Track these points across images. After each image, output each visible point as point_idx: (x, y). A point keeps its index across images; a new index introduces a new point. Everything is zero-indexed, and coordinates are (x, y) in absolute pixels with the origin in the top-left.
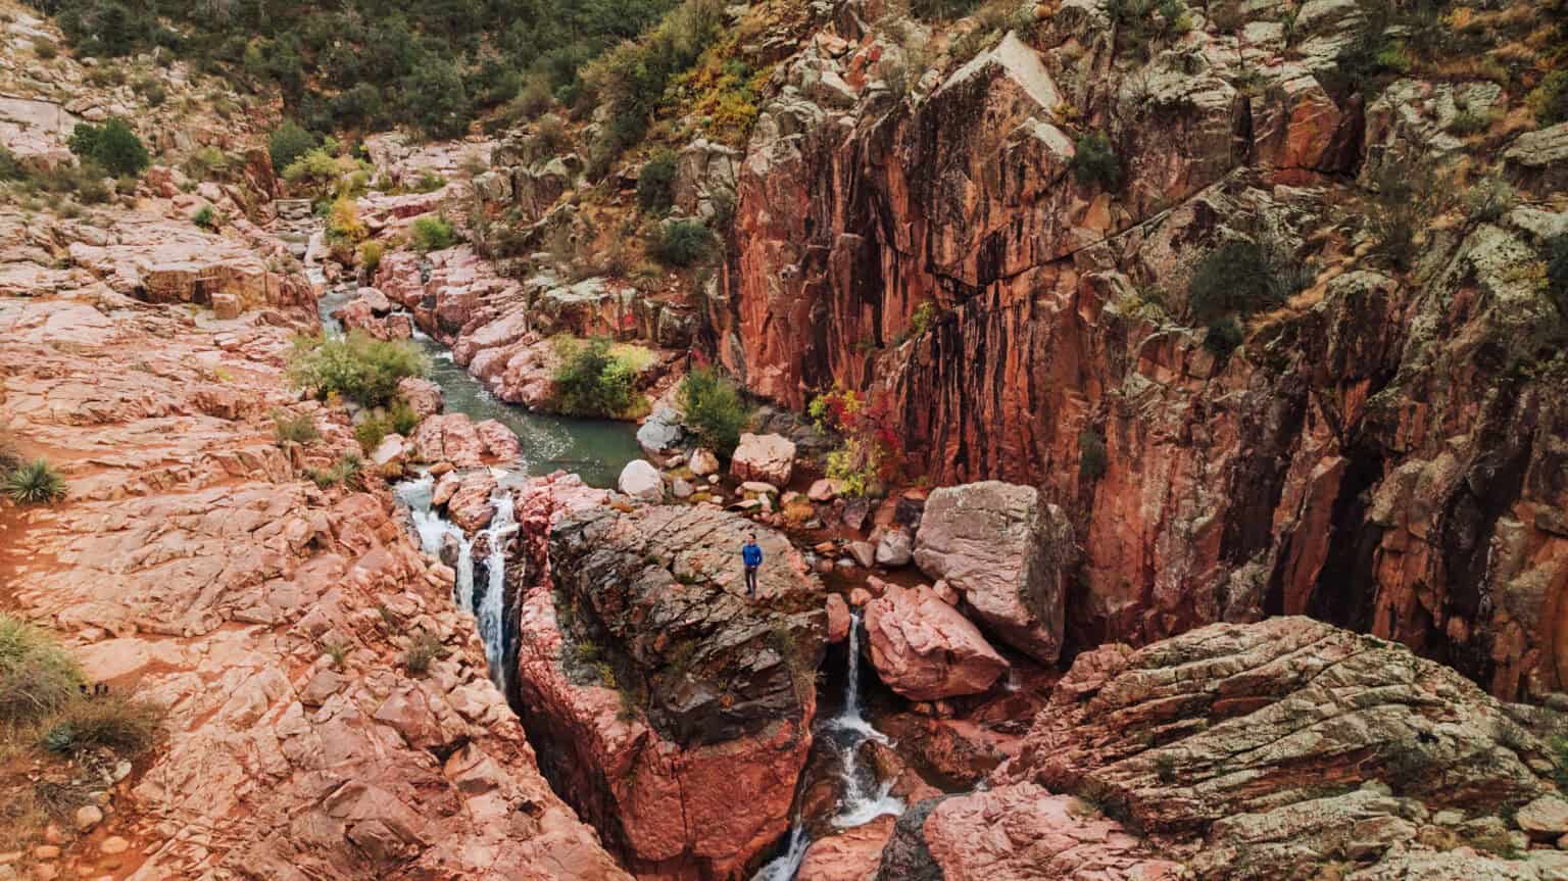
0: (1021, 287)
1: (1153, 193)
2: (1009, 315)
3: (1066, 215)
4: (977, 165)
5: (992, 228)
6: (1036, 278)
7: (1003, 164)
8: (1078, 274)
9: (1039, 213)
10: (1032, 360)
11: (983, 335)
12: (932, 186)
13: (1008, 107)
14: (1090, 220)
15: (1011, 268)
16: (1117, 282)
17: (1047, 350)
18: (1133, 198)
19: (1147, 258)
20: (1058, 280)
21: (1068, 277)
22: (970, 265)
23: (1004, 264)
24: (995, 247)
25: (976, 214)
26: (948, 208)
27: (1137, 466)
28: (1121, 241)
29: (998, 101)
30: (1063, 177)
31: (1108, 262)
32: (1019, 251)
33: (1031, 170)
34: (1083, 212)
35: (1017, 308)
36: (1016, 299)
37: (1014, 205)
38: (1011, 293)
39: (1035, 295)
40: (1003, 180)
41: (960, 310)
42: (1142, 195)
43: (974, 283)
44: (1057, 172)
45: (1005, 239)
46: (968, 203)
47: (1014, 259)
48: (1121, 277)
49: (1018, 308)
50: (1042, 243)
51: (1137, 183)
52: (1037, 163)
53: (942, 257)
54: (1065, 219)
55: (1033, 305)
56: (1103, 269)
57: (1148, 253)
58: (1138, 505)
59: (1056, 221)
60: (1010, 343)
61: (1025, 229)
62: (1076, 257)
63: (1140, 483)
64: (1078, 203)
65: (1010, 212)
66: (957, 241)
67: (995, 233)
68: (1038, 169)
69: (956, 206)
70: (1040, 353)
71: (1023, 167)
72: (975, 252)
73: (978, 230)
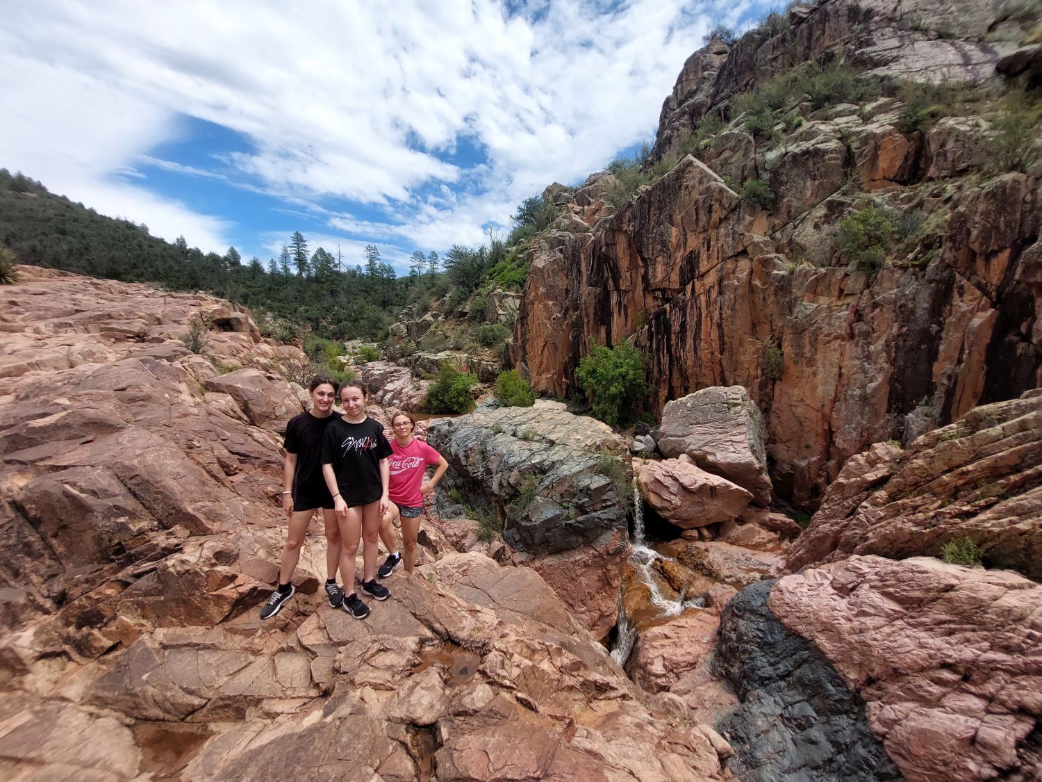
0: (711, 279)
1: (795, 203)
2: (703, 298)
3: (741, 227)
4: (678, 218)
5: (688, 250)
6: (722, 269)
7: (697, 210)
8: (751, 260)
9: (722, 231)
10: (721, 318)
11: (684, 315)
12: (648, 238)
13: (697, 180)
14: (755, 228)
15: (703, 270)
16: (779, 258)
17: (732, 310)
18: (784, 210)
19: (798, 240)
20: (736, 267)
21: (744, 264)
22: (675, 277)
23: (698, 267)
24: (692, 260)
25: (678, 246)
26: (659, 247)
27: (811, 362)
28: (778, 235)
29: (690, 180)
30: (738, 206)
31: (770, 248)
32: (709, 257)
33: (716, 206)
34: (751, 223)
35: (708, 293)
36: (707, 287)
37: (705, 231)
38: (703, 285)
39: (720, 281)
40: (697, 219)
41: (667, 306)
42: (789, 206)
43: (677, 286)
44: (734, 204)
45: (699, 253)
46: (674, 240)
47: (705, 263)
48: (780, 256)
49: (709, 291)
50: (725, 247)
51: (785, 200)
52: (720, 201)
53: (655, 277)
54: (740, 229)
55: (720, 286)
56: (768, 252)
57: (798, 235)
58: (814, 389)
59: (734, 233)
60: (704, 315)
61: (712, 243)
62: (750, 249)
63: (814, 374)
64: (748, 218)
65: (702, 236)
66: (666, 264)
67: (691, 252)
68: (721, 204)
69: (664, 244)
70: (727, 312)
71: (711, 206)
72: (677, 269)
73: (680, 254)
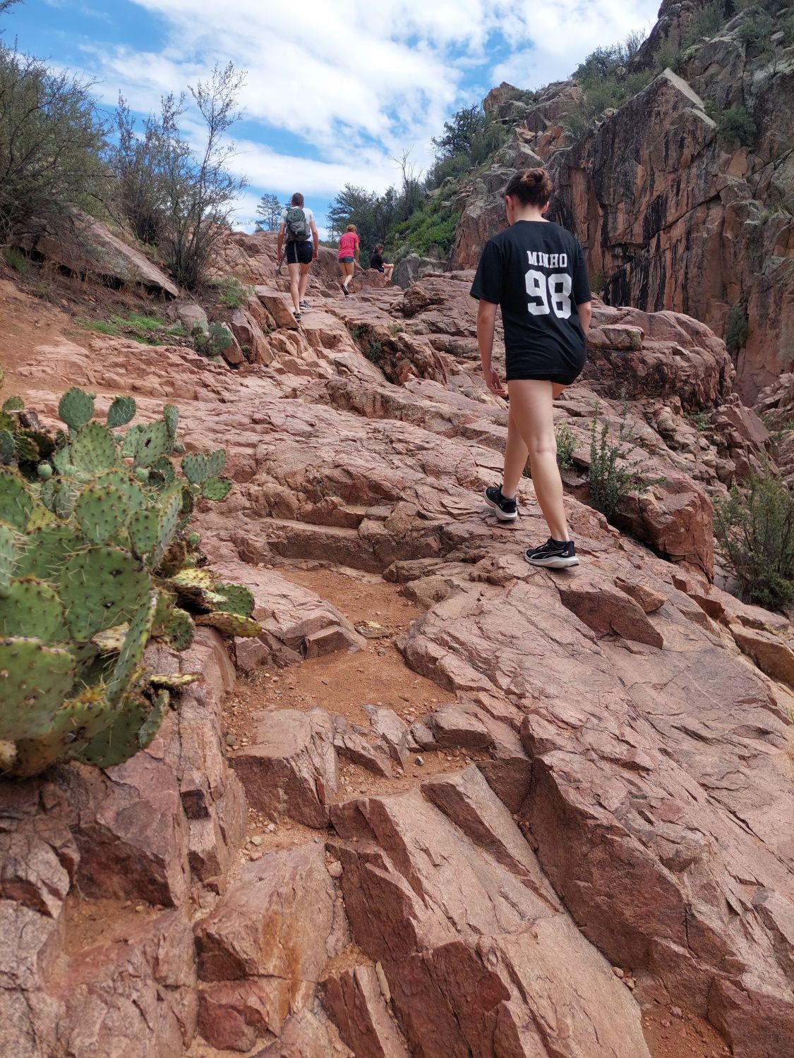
0: (679, 231)
2: (668, 255)
3: (715, 166)
4: (645, 153)
5: (655, 194)
6: (691, 218)
7: (667, 144)
8: (724, 206)
9: (694, 171)
10: (686, 279)
11: (646, 277)
12: (609, 179)
13: (670, 105)
14: (732, 169)
15: (670, 219)
16: (754, 205)
17: (699, 268)
19: (777, 183)
20: (708, 216)
21: (716, 212)
22: (638, 228)
23: (665, 216)
24: (658, 207)
25: (644, 189)
26: (622, 190)
27: (775, 324)
28: (757, 177)
29: (663, 105)
30: (713, 141)
31: (746, 194)
32: (677, 204)
33: (688, 141)
34: (727, 162)
35: (674, 248)
36: (674, 241)
37: (675, 170)
38: (670, 238)
39: (689, 233)
40: (667, 155)
41: (628, 266)
43: (640, 240)
44: (708, 138)
45: (667, 198)
46: (639, 182)
47: (673, 211)
48: (756, 202)
49: (675, 247)
50: (696, 191)
52: (693, 133)
53: (615, 229)
54: (714, 169)
55: (688, 240)
56: (743, 198)
57: (778, 178)
58: (775, 353)
59: (707, 173)
60: (668, 275)
61: (682, 186)
62: (722, 194)
63: (777, 336)
64: (724, 156)
65: (671, 177)
66: (629, 212)
67: (659, 197)
68: (694, 138)
69: (628, 187)
70: (694, 271)
71: (683, 139)
72: (641, 218)
73: (645, 200)
